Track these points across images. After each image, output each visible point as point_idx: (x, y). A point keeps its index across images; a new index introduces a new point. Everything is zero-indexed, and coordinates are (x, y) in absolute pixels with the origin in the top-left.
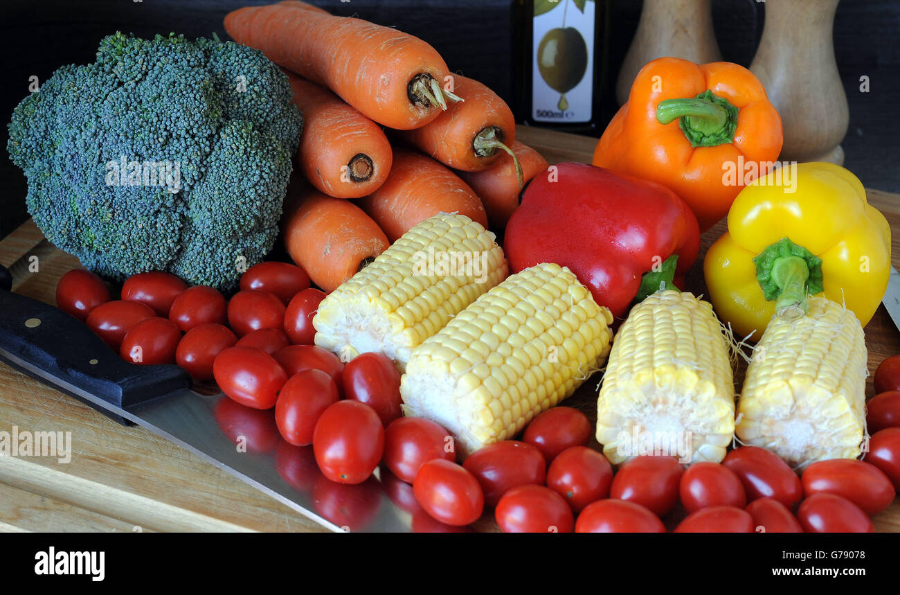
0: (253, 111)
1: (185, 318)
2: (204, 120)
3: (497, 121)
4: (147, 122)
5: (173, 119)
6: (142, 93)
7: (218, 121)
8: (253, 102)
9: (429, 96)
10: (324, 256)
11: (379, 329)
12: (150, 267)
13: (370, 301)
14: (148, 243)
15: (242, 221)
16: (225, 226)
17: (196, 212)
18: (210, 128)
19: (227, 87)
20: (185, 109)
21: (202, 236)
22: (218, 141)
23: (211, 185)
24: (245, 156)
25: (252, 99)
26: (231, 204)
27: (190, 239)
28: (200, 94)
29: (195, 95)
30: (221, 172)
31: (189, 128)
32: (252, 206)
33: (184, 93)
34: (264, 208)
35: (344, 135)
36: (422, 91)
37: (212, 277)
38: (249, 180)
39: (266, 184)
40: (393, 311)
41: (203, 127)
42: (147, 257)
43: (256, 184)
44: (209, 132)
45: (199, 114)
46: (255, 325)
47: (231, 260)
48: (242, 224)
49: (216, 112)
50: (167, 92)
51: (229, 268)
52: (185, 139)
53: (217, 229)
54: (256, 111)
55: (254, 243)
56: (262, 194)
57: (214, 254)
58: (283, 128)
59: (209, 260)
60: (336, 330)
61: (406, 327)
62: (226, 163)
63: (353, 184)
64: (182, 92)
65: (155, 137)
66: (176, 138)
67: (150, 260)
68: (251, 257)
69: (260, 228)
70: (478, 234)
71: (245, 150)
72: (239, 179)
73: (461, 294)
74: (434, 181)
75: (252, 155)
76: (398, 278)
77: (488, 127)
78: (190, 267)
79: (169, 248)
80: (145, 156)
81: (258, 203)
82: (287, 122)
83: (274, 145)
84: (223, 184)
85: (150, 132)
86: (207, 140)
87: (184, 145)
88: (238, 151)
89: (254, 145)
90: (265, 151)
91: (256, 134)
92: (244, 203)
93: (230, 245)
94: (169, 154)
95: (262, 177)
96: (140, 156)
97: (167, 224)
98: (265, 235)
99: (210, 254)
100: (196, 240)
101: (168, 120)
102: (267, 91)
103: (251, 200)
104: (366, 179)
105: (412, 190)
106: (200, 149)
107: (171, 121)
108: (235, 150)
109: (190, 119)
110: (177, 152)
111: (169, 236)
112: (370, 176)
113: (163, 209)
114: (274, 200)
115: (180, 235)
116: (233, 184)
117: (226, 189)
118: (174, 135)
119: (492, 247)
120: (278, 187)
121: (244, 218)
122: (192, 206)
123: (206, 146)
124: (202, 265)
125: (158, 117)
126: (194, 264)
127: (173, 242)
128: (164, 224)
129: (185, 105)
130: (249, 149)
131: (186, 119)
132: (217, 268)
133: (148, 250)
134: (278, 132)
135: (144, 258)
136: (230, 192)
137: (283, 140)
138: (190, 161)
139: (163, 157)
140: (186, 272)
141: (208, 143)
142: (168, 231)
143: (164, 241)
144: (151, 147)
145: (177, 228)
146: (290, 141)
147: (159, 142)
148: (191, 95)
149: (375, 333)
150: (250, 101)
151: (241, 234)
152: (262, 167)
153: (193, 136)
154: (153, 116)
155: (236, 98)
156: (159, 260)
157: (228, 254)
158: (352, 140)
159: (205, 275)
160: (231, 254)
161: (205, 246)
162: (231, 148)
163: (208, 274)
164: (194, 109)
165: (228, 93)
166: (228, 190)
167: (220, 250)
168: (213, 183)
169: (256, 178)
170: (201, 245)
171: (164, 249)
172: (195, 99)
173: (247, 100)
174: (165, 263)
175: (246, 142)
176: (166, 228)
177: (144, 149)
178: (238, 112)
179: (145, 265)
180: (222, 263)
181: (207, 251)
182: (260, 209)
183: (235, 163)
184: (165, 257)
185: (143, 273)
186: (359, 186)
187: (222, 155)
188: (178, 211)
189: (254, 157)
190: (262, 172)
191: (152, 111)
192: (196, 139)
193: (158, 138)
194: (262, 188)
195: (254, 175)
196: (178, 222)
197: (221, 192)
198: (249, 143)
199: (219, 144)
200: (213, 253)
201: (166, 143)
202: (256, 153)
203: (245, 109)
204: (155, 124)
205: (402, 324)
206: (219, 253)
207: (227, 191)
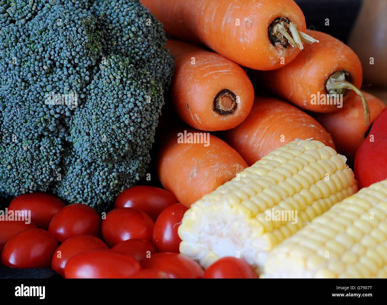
0: (130, 49)
1: (61, 231)
2: (85, 51)
3: (347, 66)
4: (34, 52)
5: (56, 49)
6: (30, 28)
7: (98, 54)
8: (130, 41)
9: (287, 36)
10: (191, 179)
11: (240, 235)
12: (33, 187)
13: (232, 207)
14: (32, 165)
15: (117, 144)
16: (102, 149)
17: (76, 136)
18: (90, 59)
19: (107, 27)
20: (67, 40)
21: (82, 160)
22: (97, 72)
23: (89, 111)
24: (121, 85)
25: (130, 38)
26: (108, 128)
27: (70, 162)
28: (82, 28)
29: (77, 29)
30: (99, 99)
31: (70, 58)
32: (126, 131)
33: (68, 26)
34: (138, 135)
35: (210, 73)
36: (281, 32)
37: (89, 198)
38: (124, 107)
39: (140, 112)
40: (253, 216)
41: (84, 58)
42: (31, 177)
43: (130, 111)
44: (89, 63)
45: (80, 46)
46: (126, 237)
47: (107, 183)
48: (117, 147)
49: (96, 47)
50: (53, 26)
51: (105, 190)
52: (68, 68)
53: (94, 152)
54: (133, 49)
55: (128, 168)
56: (136, 120)
57: (92, 176)
58: (157, 66)
59: (87, 182)
60: (199, 238)
61: (265, 231)
62: (103, 91)
63: (220, 116)
64: (65, 26)
65: (40, 64)
66: (60, 67)
67: (34, 179)
68: (126, 182)
69: (133, 154)
70: (331, 156)
71: (121, 80)
72: (115, 106)
73: (315, 206)
74: (288, 117)
75: (127, 85)
76: (259, 189)
77: (339, 71)
78: (70, 188)
79: (51, 169)
80: (31, 83)
81: (132, 129)
82: (160, 62)
83: (148, 79)
84: (101, 109)
85: (36, 60)
86: (87, 70)
87: (66, 73)
88: (115, 80)
89: (129, 76)
90: (139, 82)
91: (131, 67)
92: (119, 128)
93: (106, 169)
94: (52, 81)
95: (135, 105)
96: (26, 82)
97: (49, 147)
98: (138, 162)
99: (87, 176)
100: (76, 163)
101: (53, 50)
102: (143, 33)
103: (125, 126)
104: (230, 113)
105: (269, 126)
106: (81, 78)
107: (55, 51)
108: (112, 80)
109: (72, 50)
110: (60, 80)
111: (51, 159)
112: (234, 110)
113: (46, 133)
114: (147, 128)
115: (62, 159)
116: (109, 110)
117: (103, 115)
118: (57, 64)
119: (344, 168)
120: (151, 116)
121: (119, 142)
122: (73, 132)
123: (86, 75)
124: (80, 186)
125: (44, 47)
126: (73, 185)
127: (55, 164)
128: (47, 147)
129: (68, 37)
130: (124, 79)
131: (69, 50)
132: (94, 189)
133: (32, 171)
134: (152, 70)
135: (28, 178)
136: (106, 117)
137: (156, 77)
138: (71, 87)
139: (47, 83)
140: (66, 194)
141: (88, 73)
142: (51, 153)
143: (46, 163)
144: (36, 75)
145: (58, 151)
146: (163, 80)
147: (43, 69)
148: (74, 29)
149: (236, 239)
150: (128, 40)
151: (116, 158)
152: (135, 95)
153: (75, 66)
154: (39, 47)
155: (115, 36)
156: (42, 180)
157: (104, 177)
158: (218, 77)
159: (83, 195)
160: (107, 177)
161: (83, 169)
162: (109, 78)
163: (85, 195)
164: (76, 41)
165: (108, 32)
166: (105, 115)
167: (97, 173)
168: (91, 108)
169: (131, 106)
170: (80, 167)
171: (46, 170)
172: (77, 33)
173: (124, 39)
174: (47, 184)
175: (122, 73)
176: (49, 151)
177: (29, 75)
178: (117, 50)
179: (29, 184)
180: (98, 185)
181: (85, 173)
182: (134, 134)
183: (111, 91)
184: (48, 177)
185: (27, 193)
186: (225, 119)
187: (100, 84)
188: (60, 136)
189: (129, 87)
190: (136, 100)
191: (39, 43)
192: (78, 69)
193: (42, 66)
194: (136, 114)
195: (129, 102)
196: (60, 147)
197: (98, 116)
198: (125, 74)
199: (98, 74)
200: (90, 175)
201: (51, 71)
202: (131, 84)
203: (123, 47)
204: (40, 53)
205: (261, 229)
206: (96, 176)
207: (103, 116)
